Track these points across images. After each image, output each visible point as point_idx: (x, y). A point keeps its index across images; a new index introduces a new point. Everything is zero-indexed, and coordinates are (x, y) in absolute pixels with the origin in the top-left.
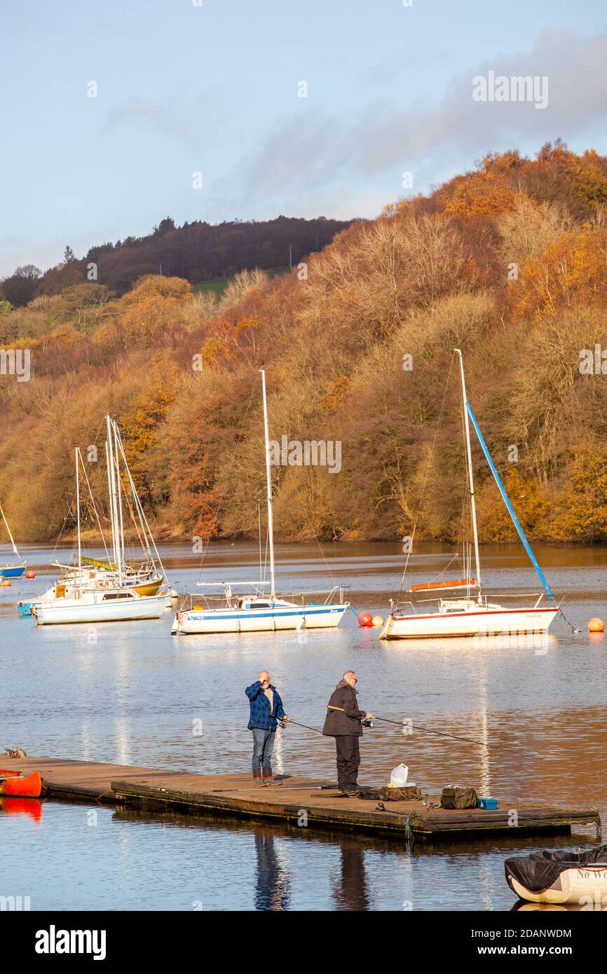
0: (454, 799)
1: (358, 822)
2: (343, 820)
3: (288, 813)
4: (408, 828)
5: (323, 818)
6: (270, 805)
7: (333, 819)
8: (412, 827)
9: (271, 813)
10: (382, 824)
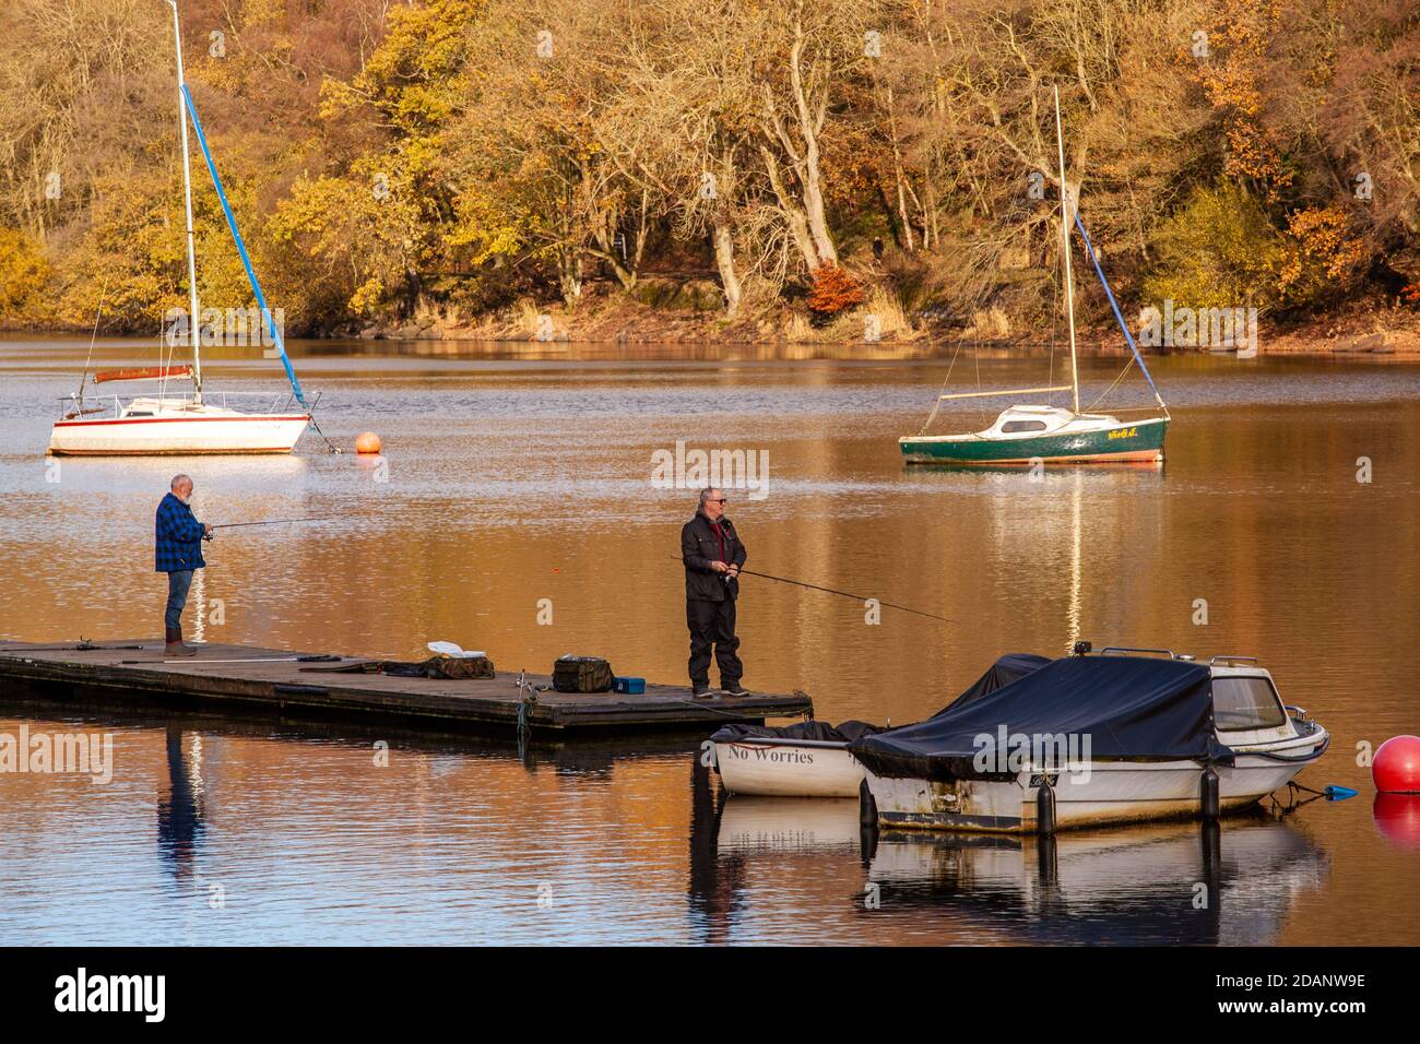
0: (577, 677)
1: (422, 710)
2: (392, 707)
3: (285, 695)
4: (521, 720)
5: (354, 703)
6: (246, 683)
7: (372, 706)
8: (528, 719)
9: (248, 696)
10: (472, 714)
